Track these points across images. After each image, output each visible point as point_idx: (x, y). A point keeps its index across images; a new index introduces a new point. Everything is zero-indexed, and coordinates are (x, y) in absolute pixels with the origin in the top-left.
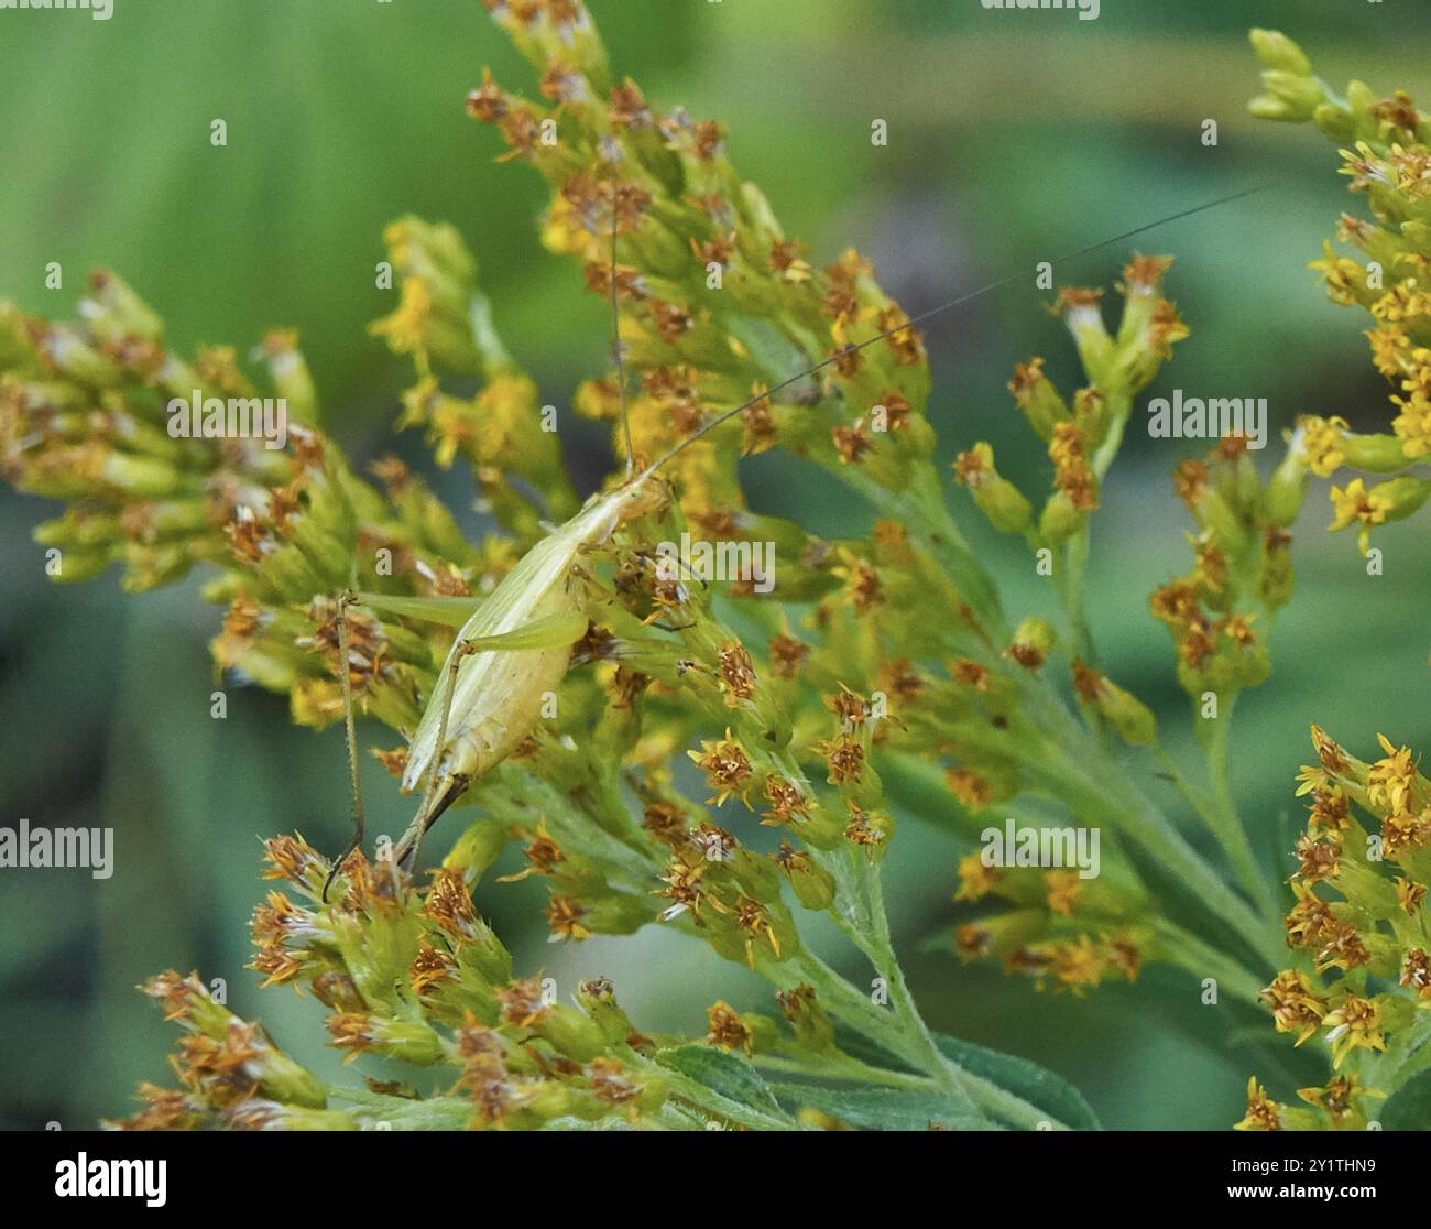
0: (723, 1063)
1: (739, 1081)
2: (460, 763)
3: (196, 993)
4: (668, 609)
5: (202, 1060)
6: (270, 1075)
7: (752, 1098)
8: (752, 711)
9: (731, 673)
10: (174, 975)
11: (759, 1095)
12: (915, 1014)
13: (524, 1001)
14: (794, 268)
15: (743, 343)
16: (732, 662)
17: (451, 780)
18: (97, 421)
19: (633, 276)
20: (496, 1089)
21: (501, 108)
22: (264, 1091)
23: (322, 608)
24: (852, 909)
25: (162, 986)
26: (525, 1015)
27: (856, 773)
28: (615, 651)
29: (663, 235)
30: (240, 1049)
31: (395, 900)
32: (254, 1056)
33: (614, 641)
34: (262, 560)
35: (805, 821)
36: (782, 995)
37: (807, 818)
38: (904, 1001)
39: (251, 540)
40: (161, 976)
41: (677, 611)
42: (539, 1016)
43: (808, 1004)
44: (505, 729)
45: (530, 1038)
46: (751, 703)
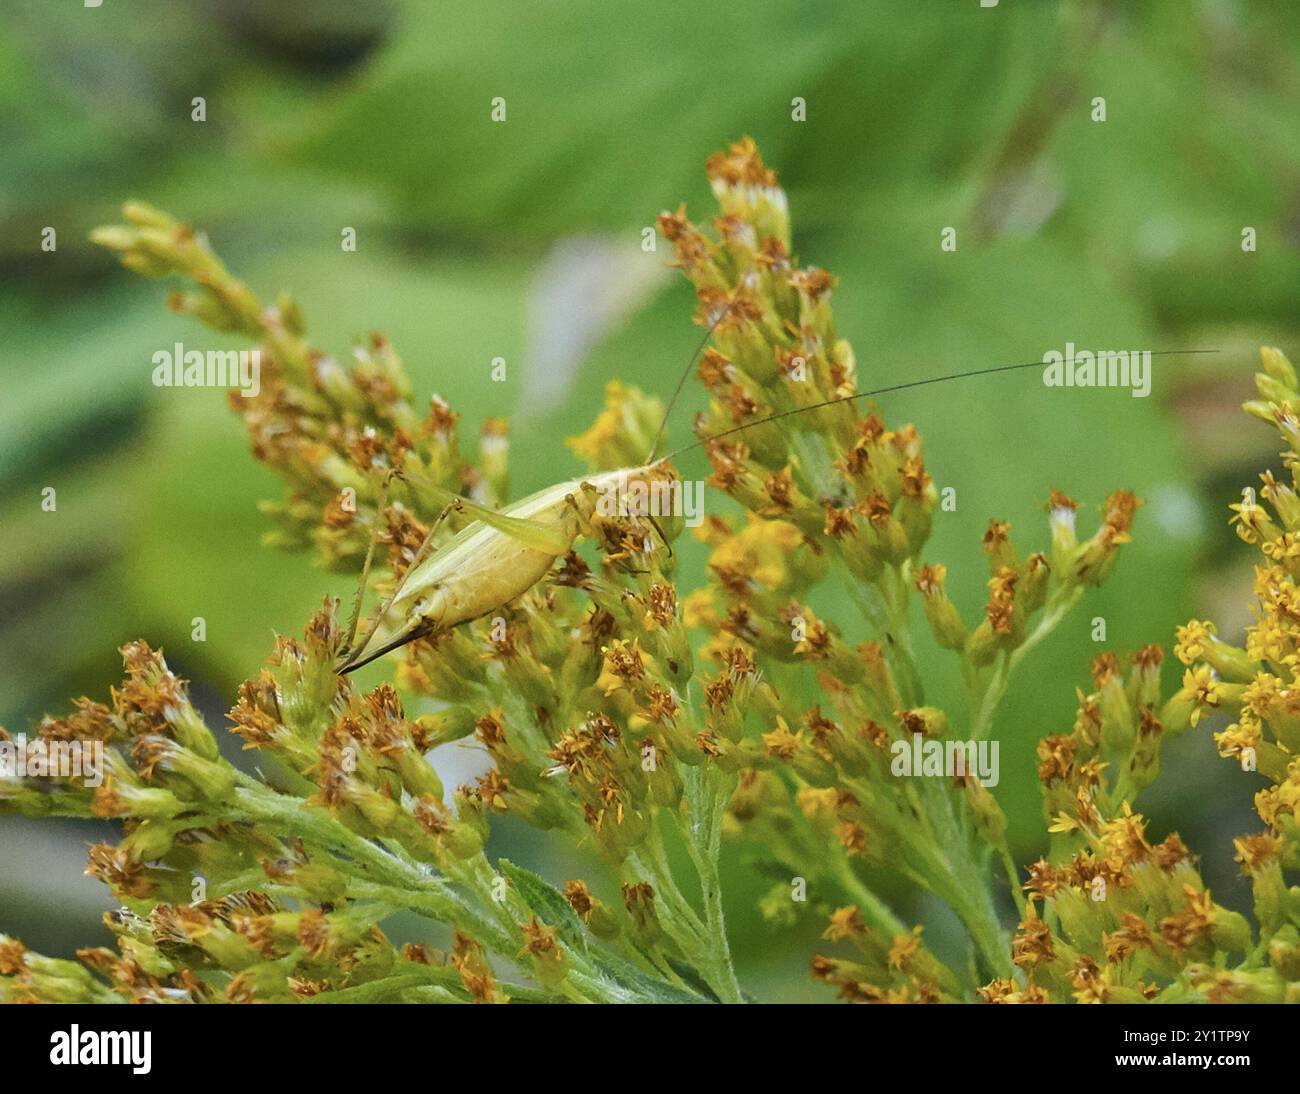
0: (555, 902)
1: (564, 921)
2: (429, 608)
3: (158, 664)
4: (632, 552)
5: (136, 699)
6: (181, 722)
7: (570, 939)
8: (665, 639)
9: (656, 601)
10: (145, 645)
11: (575, 938)
12: (723, 933)
13: (388, 735)
14: (845, 387)
15: (801, 460)
16: (660, 595)
17: (420, 618)
18: (333, 430)
19: (726, 363)
20: (339, 779)
21: (682, 232)
22: (170, 732)
23: (397, 512)
24: (696, 826)
25: (133, 648)
26: (384, 745)
27: (723, 704)
28: (587, 581)
29: (760, 342)
30: (164, 691)
31: (326, 641)
32: (172, 702)
33: (588, 574)
34: (371, 471)
35: (672, 726)
36: (627, 886)
37: (675, 725)
38: (716, 919)
39: (367, 452)
40: (136, 642)
41: (639, 556)
42: (395, 749)
43: (645, 900)
44: (473, 594)
45: (385, 768)
46: (664, 631)
